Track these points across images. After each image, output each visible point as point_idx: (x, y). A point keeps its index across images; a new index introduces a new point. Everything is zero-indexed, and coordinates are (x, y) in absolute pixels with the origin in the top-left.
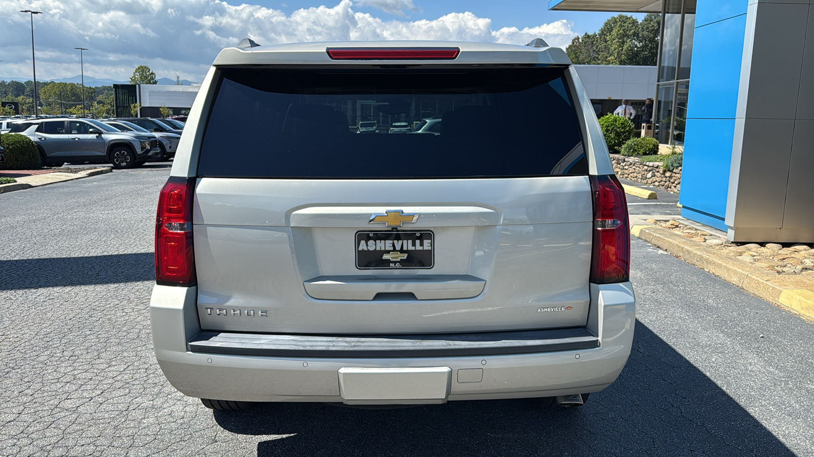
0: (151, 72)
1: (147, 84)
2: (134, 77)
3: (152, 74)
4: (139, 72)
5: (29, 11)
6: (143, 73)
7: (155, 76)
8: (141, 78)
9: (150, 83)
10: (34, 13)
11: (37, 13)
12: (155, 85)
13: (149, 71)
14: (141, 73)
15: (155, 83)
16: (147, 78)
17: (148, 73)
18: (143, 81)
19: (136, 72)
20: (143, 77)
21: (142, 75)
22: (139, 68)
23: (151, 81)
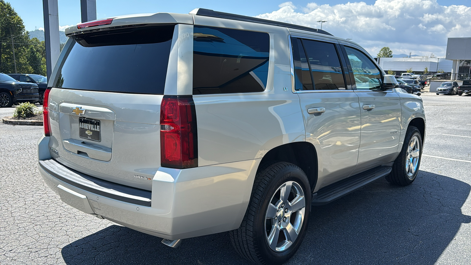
0: (390, 50)
1: (387, 57)
2: (380, 53)
3: (390, 51)
4: (383, 51)
5: (321, 21)
6: (385, 51)
7: (392, 53)
8: (384, 54)
9: (389, 57)
10: (323, 22)
11: (324, 22)
12: (391, 58)
13: (389, 50)
14: (384, 51)
15: (391, 57)
16: (387, 54)
17: (388, 51)
18: (384, 56)
19: (381, 51)
20: (385, 54)
21: (385, 52)
22: (383, 49)
23: (389, 56)
